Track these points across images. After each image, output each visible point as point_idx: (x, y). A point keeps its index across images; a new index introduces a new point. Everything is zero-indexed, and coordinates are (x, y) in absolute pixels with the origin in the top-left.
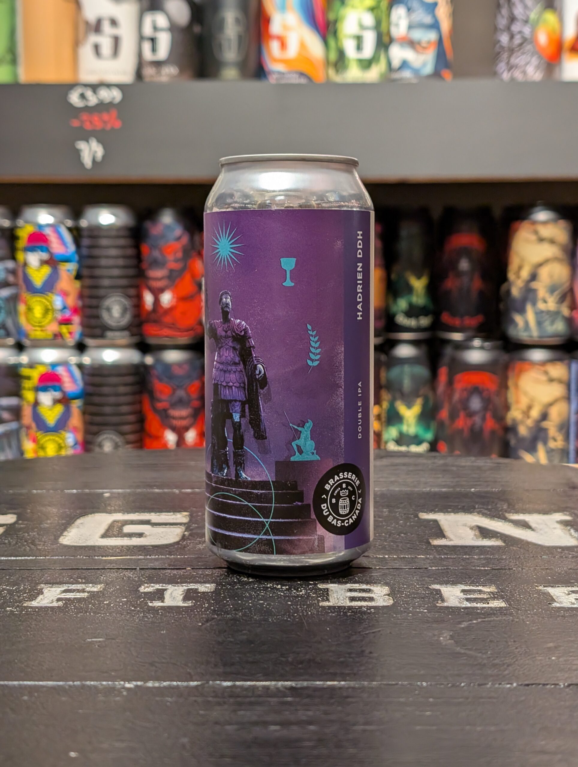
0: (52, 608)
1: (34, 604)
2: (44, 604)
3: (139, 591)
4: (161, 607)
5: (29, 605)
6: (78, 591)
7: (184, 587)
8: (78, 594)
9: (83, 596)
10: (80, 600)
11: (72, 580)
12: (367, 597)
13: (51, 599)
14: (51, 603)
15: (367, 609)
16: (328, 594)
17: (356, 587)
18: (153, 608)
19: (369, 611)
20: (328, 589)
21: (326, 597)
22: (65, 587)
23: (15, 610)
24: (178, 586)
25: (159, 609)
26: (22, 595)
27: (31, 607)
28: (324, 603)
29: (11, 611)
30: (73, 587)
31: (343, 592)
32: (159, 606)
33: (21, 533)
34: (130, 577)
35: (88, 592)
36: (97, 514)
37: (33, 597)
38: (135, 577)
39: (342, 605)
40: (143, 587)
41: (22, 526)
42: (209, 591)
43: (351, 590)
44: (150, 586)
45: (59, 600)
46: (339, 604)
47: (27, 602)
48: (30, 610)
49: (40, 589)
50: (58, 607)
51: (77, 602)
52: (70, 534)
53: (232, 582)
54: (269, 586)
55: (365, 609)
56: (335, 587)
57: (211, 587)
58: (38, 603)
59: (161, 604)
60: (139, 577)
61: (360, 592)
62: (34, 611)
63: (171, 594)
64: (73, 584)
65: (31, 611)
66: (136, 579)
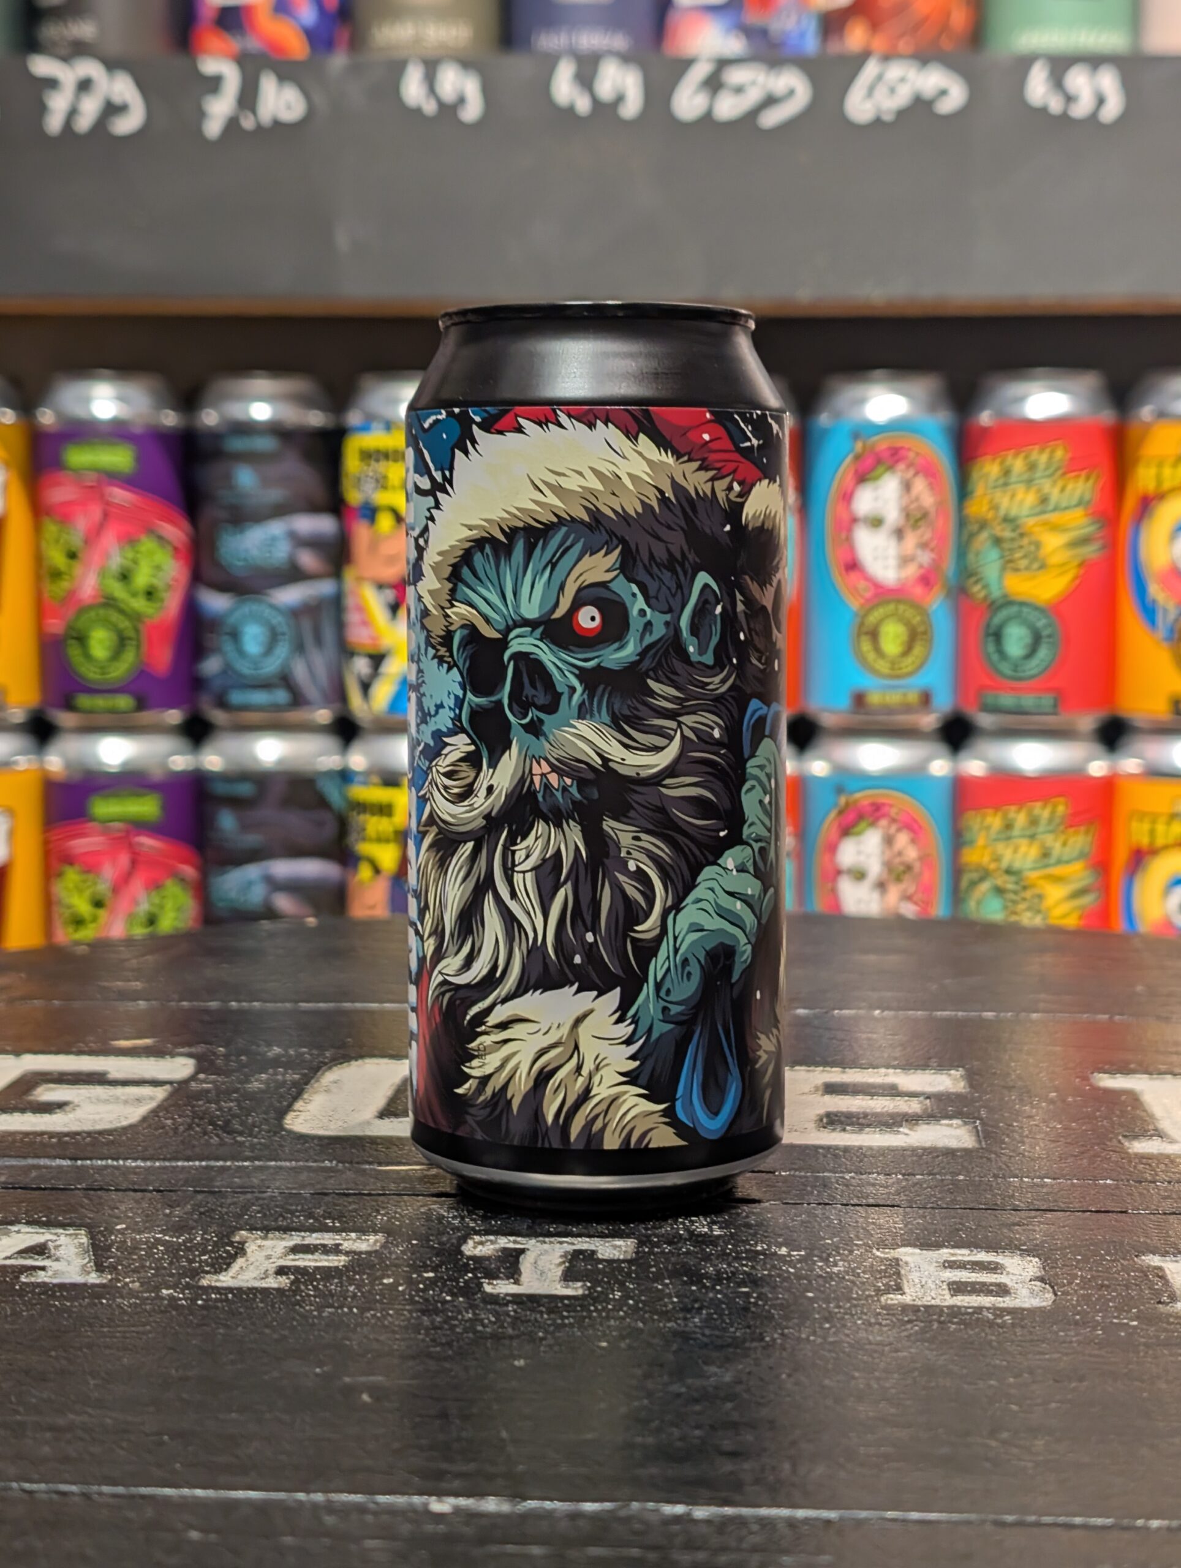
0: (265, 1291)
1: (225, 1280)
2: (248, 1281)
3: (461, 1253)
4: (513, 1295)
5: (213, 1284)
6: (326, 1250)
7: (565, 1245)
8: (326, 1257)
9: (336, 1264)
10: (328, 1273)
11: (311, 1221)
12: (992, 1284)
13: (263, 1271)
14: (263, 1279)
15: (996, 1316)
16: (898, 1274)
17: (963, 1255)
18: (494, 1299)
19: (999, 1321)
20: (897, 1260)
21: (895, 1281)
22: (295, 1239)
23: (181, 1296)
24: (551, 1243)
25: (509, 1302)
26: (199, 1256)
27: (217, 1290)
28: (891, 1296)
29: (171, 1297)
30: (314, 1239)
31: (932, 1269)
32: (507, 1295)
33: (200, 1103)
34: (444, 1217)
35: (347, 1253)
36: (368, 1061)
37: (222, 1264)
38: (454, 1217)
39: (933, 1302)
40: (470, 1243)
41: (204, 1085)
42: (622, 1257)
43: (951, 1265)
44: (487, 1241)
45: (281, 1271)
46: (928, 1301)
47: (208, 1276)
48: (213, 1296)
49: (239, 1243)
50: (278, 1290)
51: (322, 1279)
52: (310, 1107)
53: (674, 1237)
54: (759, 1248)
55: (991, 1316)
56: (912, 1254)
57: (627, 1246)
58: (233, 1277)
59: (512, 1289)
60: (463, 1218)
61: (973, 1270)
62: (221, 1301)
63: (535, 1263)
64: (312, 1230)
65: (216, 1300)
66: (456, 1222)
